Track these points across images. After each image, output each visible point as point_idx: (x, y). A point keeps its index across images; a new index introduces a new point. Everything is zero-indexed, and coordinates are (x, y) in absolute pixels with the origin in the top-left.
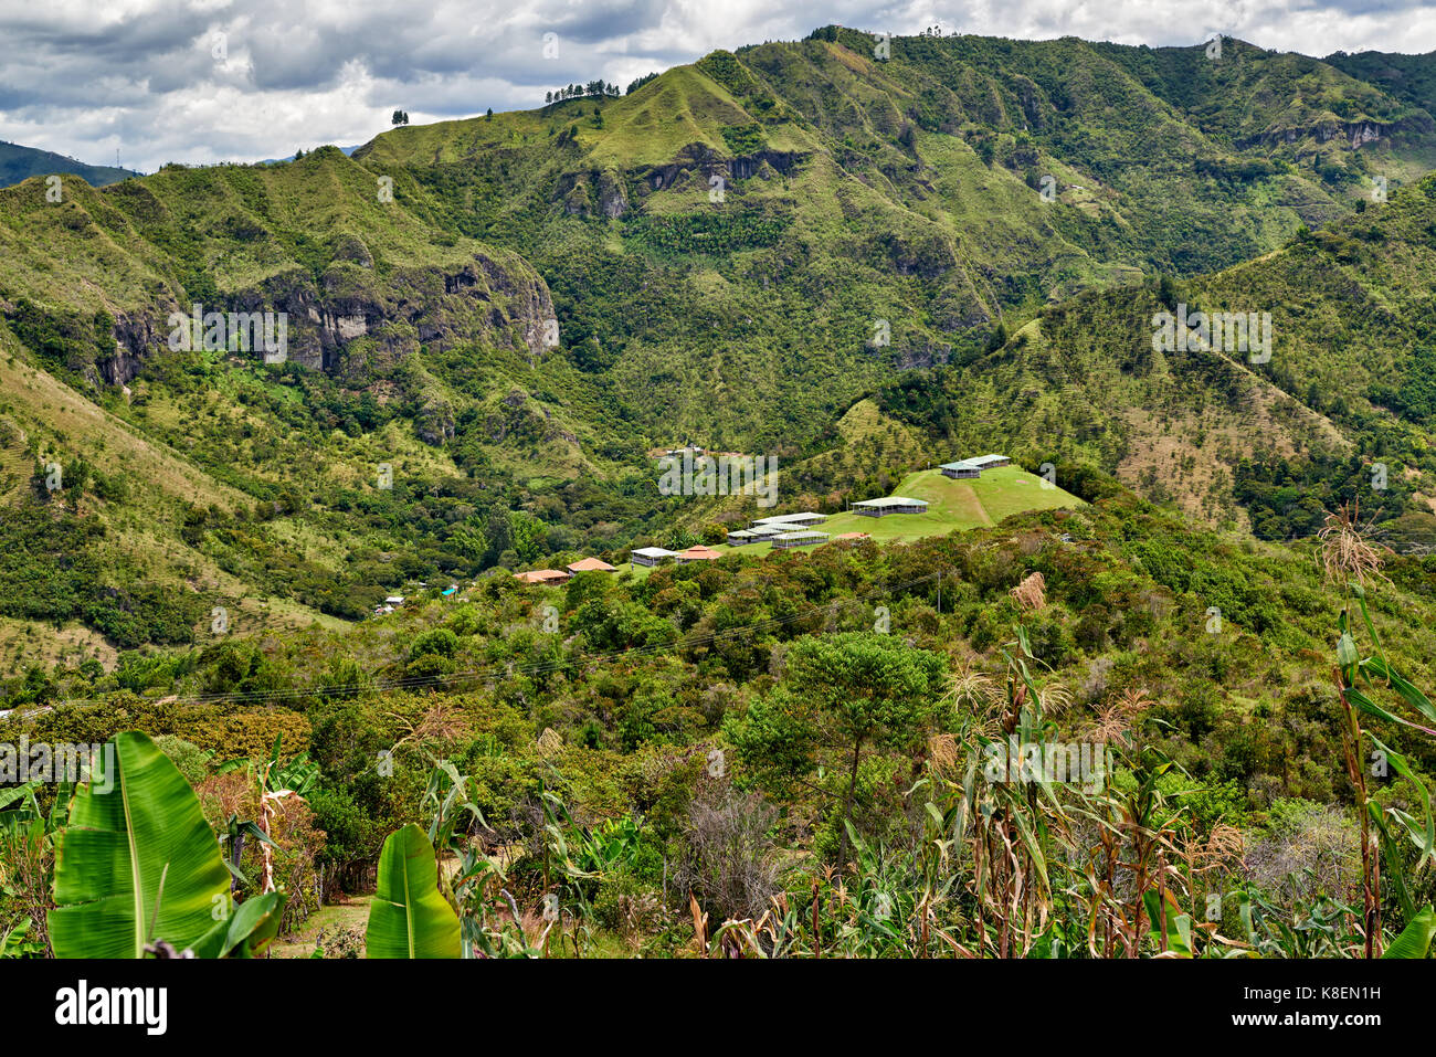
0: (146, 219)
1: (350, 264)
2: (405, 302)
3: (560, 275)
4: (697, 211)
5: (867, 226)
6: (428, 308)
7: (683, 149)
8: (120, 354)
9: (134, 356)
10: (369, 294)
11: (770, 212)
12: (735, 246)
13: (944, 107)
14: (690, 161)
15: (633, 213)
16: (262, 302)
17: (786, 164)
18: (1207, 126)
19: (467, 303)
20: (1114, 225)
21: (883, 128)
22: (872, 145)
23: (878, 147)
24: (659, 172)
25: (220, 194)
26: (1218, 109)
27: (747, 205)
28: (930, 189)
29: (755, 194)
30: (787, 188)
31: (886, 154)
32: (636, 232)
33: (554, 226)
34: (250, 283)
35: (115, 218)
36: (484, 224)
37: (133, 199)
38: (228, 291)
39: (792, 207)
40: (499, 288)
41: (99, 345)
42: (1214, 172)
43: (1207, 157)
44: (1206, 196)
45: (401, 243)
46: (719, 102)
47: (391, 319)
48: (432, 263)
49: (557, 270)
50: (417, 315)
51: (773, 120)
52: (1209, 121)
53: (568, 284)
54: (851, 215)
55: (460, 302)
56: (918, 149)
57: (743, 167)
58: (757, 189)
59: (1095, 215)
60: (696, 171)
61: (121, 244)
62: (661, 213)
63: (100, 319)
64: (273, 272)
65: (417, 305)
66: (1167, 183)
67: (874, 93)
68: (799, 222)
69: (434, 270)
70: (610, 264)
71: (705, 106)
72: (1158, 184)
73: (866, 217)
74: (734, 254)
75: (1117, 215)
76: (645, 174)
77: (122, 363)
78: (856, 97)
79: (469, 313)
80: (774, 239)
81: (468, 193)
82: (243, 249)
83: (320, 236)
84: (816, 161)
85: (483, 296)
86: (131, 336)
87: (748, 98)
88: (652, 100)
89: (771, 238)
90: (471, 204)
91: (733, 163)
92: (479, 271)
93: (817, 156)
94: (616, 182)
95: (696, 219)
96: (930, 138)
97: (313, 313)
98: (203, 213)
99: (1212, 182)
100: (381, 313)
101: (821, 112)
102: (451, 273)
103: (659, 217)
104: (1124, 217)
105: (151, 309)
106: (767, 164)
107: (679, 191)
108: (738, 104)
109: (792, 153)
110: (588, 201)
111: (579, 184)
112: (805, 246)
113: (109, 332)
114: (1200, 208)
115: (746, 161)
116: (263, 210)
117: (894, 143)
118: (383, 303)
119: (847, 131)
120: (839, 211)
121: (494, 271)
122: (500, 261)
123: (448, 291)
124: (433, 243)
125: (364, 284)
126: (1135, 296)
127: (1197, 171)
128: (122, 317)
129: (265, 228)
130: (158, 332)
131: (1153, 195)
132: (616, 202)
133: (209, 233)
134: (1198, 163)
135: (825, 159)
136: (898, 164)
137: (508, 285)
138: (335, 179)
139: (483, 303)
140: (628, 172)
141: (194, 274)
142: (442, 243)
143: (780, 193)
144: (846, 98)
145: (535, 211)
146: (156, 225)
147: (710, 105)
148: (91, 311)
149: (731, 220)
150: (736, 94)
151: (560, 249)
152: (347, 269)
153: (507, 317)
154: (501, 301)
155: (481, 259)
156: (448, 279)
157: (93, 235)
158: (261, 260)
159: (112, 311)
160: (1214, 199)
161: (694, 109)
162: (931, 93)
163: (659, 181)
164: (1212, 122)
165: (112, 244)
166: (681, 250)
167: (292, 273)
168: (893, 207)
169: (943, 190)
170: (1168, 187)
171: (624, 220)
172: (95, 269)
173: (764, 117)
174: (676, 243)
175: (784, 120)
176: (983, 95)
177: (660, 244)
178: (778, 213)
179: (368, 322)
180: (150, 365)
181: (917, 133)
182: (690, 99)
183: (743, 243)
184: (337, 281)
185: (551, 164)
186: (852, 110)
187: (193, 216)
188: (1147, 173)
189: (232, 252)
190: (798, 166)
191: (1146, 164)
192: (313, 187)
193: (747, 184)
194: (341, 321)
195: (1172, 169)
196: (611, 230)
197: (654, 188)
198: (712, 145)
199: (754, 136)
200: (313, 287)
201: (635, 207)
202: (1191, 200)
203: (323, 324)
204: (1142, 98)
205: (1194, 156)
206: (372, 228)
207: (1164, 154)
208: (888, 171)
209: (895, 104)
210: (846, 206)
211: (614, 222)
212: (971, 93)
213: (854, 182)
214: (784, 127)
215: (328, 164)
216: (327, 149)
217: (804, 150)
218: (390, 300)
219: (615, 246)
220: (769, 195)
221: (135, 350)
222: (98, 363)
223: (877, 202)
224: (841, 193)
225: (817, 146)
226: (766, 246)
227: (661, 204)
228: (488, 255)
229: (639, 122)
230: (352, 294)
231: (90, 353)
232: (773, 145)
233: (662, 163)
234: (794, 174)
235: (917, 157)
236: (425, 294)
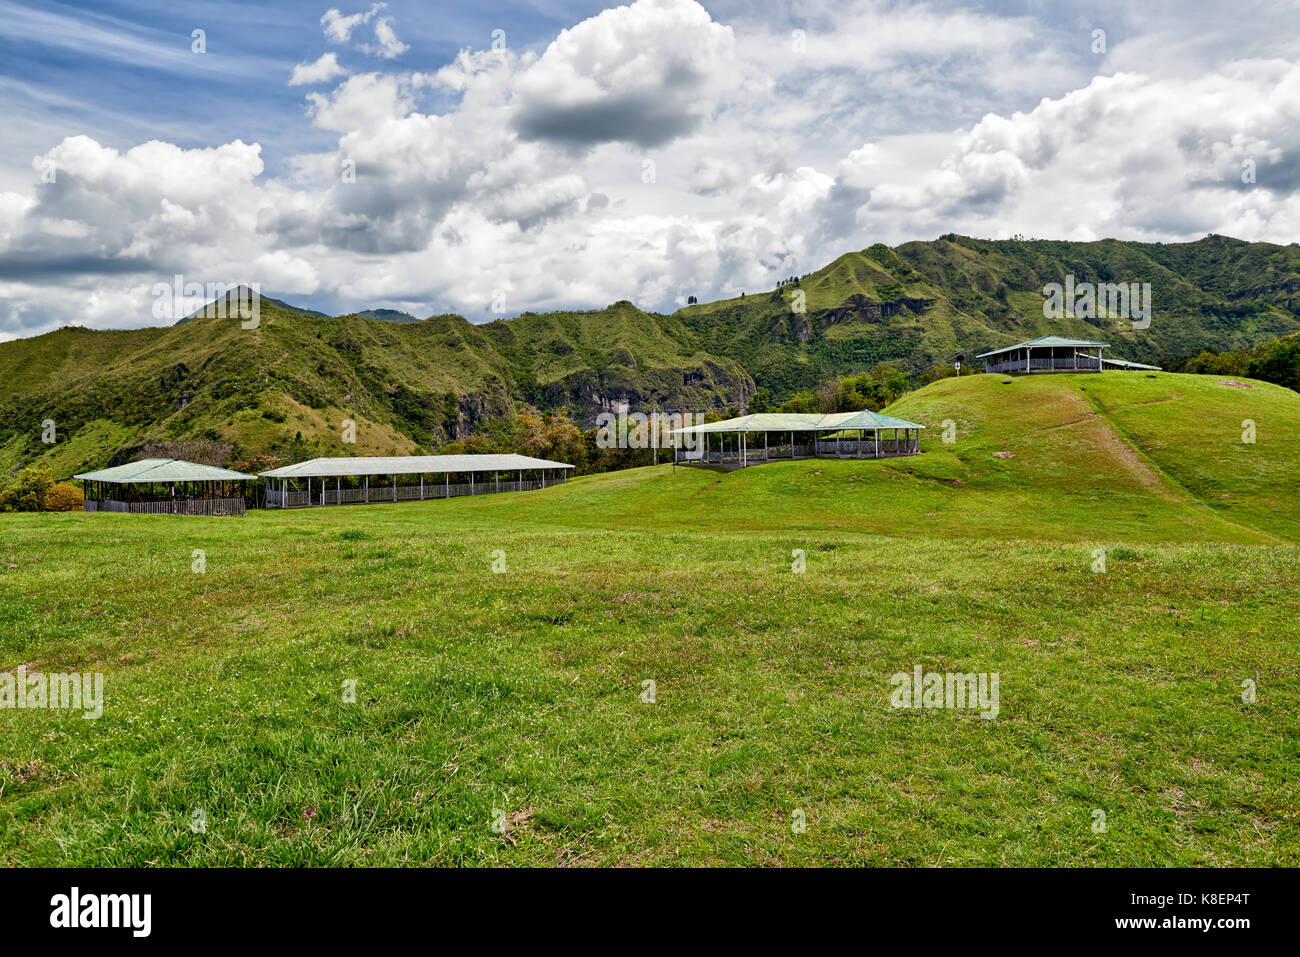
0: (505, 343)
1: (621, 366)
2: (656, 390)
3: (765, 377)
4: (857, 336)
5: (972, 343)
6: (671, 394)
7: (850, 298)
8: (461, 420)
9: (471, 422)
10: (632, 385)
11: (906, 336)
12: (881, 358)
13: (1026, 279)
14: (853, 305)
15: (816, 338)
16: (563, 390)
17: (917, 307)
18: (1206, 287)
19: (698, 392)
20: (1147, 345)
21: (985, 288)
22: (977, 298)
23: (981, 299)
24: (833, 313)
25: (552, 328)
26: (1213, 277)
27: (890, 331)
28: (1017, 324)
29: (896, 325)
30: (918, 321)
31: (986, 303)
32: (817, 350)
33: (765, 348)
34: (557, 379)
35: (479, 340)
36: (721, 348)
37: (498, 332)
38: (543, 383)
39: (921, 333)
40: (721, 382)
41: (446, 414)
42: (1216, 312)
43: (1210, 303)
44: (1211, 327)
45: (657, 354)
46: (874, 271)
47: (645, 401)
48: (675, 366)
49: (763, 374)
50: (664, 399)
51: (910, 280)
52: (1207, 285)
53: (769, 382)
54: (961, 336)
55: (693, 391)
56: (1009, 300)
57: (890, 308)
58: (898, 322)
59: (1133, 339)
60: (857, 312)
61: (481, 355)
62: (833, 338)
63: (450, 398)
64: (572, 372)
65: (664, 393)
66: (1182, 319)
67: (979, 268)
68: (925, 342)
69: (676, 371)
70: (799, 370)
71: (865, 274)
72: (1177, 320)
73: (972, 338)
74: (881, 363)
75: (1149, 339)
76: (824, 315)
77: (462, 425)
78: (967, 271)
79: (699, 398)
80: (908, 353)
81: (715, 330)
82: (558, 360)
83: (607, 351)
84: (938, 304)
85: (709, 387)
86: (470, 409)
87: (894, 269)
88: (833, 272)
89: (906, 351)
90: (715, 337)
91: (882, 307)
92: (706, 371)
93: (939, 301)
94: (805, 319)
95: (856, 341)
96: (1017, 294)
97: (595, 398)
98: (540, 339)
99: (1214, 318)
100: (639, 398)
101: (944, 279)
102: (687, 372)
103: (831, 340)
104: (1154, 340)
105: (486, 392)
106: (905, 307)
107: (846, 324)
108: (888, 273)
109: (922, 300)
110: (786, 331)
111: (781, 321)
112: (930, 357)
113: (454, 406)
114: (1208, 335)
115: (891, 305)
116: (576, 337)
117: (992, 296)
118: (640, 390)
119: (961, 290)
120: (953, 334)
121: (717, 371)
122: (721, 365)
123: (685, 384)
124: (679, 355)
125: (628, 378)
126: (1186, 363)
127: (1203, 312)
128: (465, 397)
129: (573, 346)
130: (489, 407)
131: (1172, 327)
132: (805, 332)
133: (540, 350)
134: (1203, 307)
135: (944, 303)
136: (995, 309)
137: (726, 380)
138: (624, 318)
139: (709, 392)
140: (813, 314)
141: (524, 373)
142: (684, 355)
143: (913, 324)
144: (960, 271)
145: (754, 339)
146: (509, 347)
147: (868, 273)
148: (443, 392)
149: (880, 342)
150: (887, 267)
151: (766, 361)
152: (618, 369)
153: (725, 401)
154: (721, 391)
155: (709, 364)
156: (686, 376)
157: (462, 349)
158: (567, 366)
159: (459, 392)
160: (1218, 328)
161: (859, 277)
162: (1017, 271)
163: (833, 318)
164: (1210, 285)
165: (472, 354)
166: (845, 360)
167: (583, 372)
168: (990, 331)
169: (1026, 325)
170: (1183, 322)
171: (810, 344)
172: (458, 369)
173: (904, 279)
174: (842, 356)
175: (917, 281)
176: (1052, 272)
177: (831, 357)
178: (912, 336)
179: (630, 403)
180: (481, 427)
181: (1008, 291)
182: (856, 270)
183: (887, 355)
184: (611, 377)
185: (766, 312)
186: (964, 277)
187: (533, 341)
188: (1167, 314)
189: (551, 361)
190: (926, 308)
191: (1166, 309)
192: (610, 324)
193: (891, 319)
194: (613, 402)
195: (1185, 311)
196: (800, 349)
197: (830, 324)
198: (868, 295)
199: (896, 290)
200: (596, 381)
201: (817, 335)
202: (1201, 330)
203: (602, 405)
204: (1160, 271)
205: (1200, 304)
206: (640, 346)
207: (1179, 303)
208: (988, 312)
209: (994, 276)
210: (958, 332)
211: (803, 345)
212: (1044, 271)
213: (964, 316)
214: (917, 285)
215: (621, 311)
216: (623, 302)
217: (930, 298)
218: (645, 389)
219: (802, 359)
220: (906, 325)
221: (472, 417)
222: (445, 425)
223: (980, 328)
224: (954, 324)
225: (939, 295)
226: (903, 357)
227: (833, 333)
228: (714, 362)
229: (822, 285)
230: (621, 384)
231: (438, 418)
232: (909, 295)
233: (835, 307)
234: (923, 313)
235: (1007, 305)
236: (669, 385)
